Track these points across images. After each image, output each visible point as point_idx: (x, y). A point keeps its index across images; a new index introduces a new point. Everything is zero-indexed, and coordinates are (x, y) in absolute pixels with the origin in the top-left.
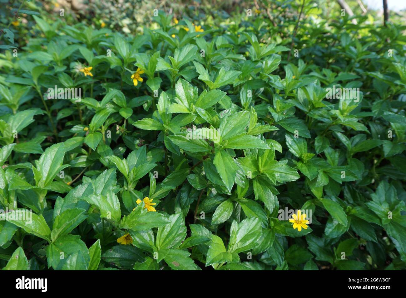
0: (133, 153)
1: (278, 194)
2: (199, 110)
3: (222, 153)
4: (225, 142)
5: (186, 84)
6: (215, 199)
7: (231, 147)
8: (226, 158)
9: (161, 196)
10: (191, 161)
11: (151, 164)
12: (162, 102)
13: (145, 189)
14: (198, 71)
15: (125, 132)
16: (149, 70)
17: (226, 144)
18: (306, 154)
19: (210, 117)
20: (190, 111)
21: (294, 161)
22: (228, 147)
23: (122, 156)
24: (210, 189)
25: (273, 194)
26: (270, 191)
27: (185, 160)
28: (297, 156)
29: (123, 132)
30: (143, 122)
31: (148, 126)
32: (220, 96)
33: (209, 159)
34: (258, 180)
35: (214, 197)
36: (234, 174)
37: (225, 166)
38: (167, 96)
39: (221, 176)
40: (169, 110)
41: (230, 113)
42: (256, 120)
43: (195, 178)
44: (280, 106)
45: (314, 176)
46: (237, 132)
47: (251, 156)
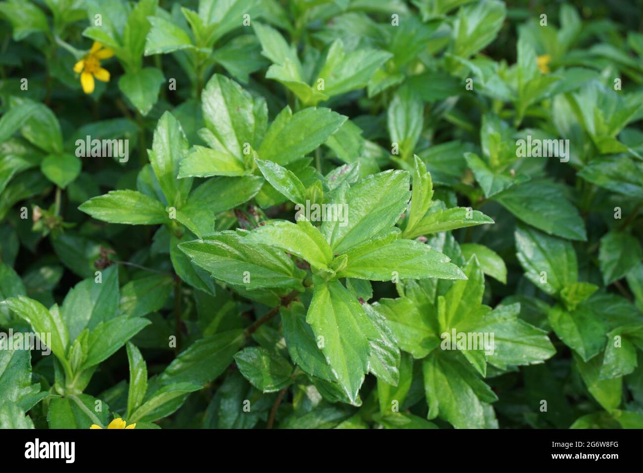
0: (80, 287)
1: (493, 400)
2: (267, 169)
3: (333, 289)
4: (340, 261)
5: (233, 91)
6: (317, 416)
7: (358, 273)
8: (342, 304)
9: (162, 409)
10: (249, 308)
11: (132, 321)
12: (162, 143)
13: (117, 392)
14: (267, 52)
15: (58, 226)
16: (127, 48)
17: (343, 266)
18: (574, 286)
19: (298, 188)
20: (245, 169)
21: (541, 305)
22: (349, 275)
23: (50, 295)
24: (302, 387)
25: (481, 399)
26: (470, 391)
27: (230, 305)
28: (550, 290)
29: (52, 226)
30: (108, 200)
31: (123, 212)
32: (329, 125)
33: (296, 304)
34: (439, 361)
35: (314, 410)
36: (364, 352)
37: (340, 329)
38: (177, 126)
39: (328, 358)
40: (183, 168)
41: (355, 173)
42: (428, 195)
43: (259, 359)
44: (499, 149)
45: (594, 348)
46: (376, 230)
47: (416, 294)
